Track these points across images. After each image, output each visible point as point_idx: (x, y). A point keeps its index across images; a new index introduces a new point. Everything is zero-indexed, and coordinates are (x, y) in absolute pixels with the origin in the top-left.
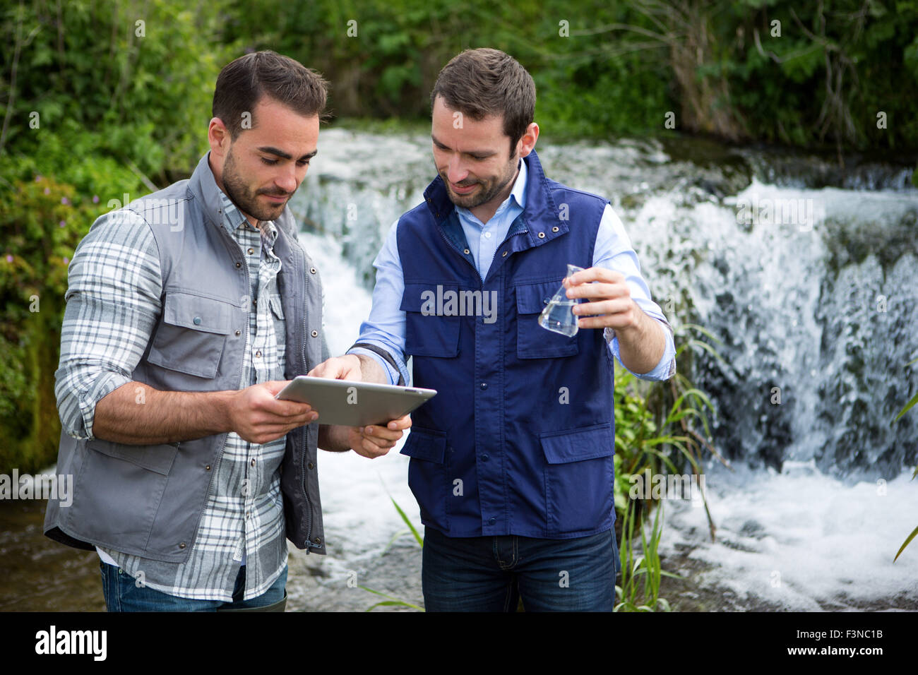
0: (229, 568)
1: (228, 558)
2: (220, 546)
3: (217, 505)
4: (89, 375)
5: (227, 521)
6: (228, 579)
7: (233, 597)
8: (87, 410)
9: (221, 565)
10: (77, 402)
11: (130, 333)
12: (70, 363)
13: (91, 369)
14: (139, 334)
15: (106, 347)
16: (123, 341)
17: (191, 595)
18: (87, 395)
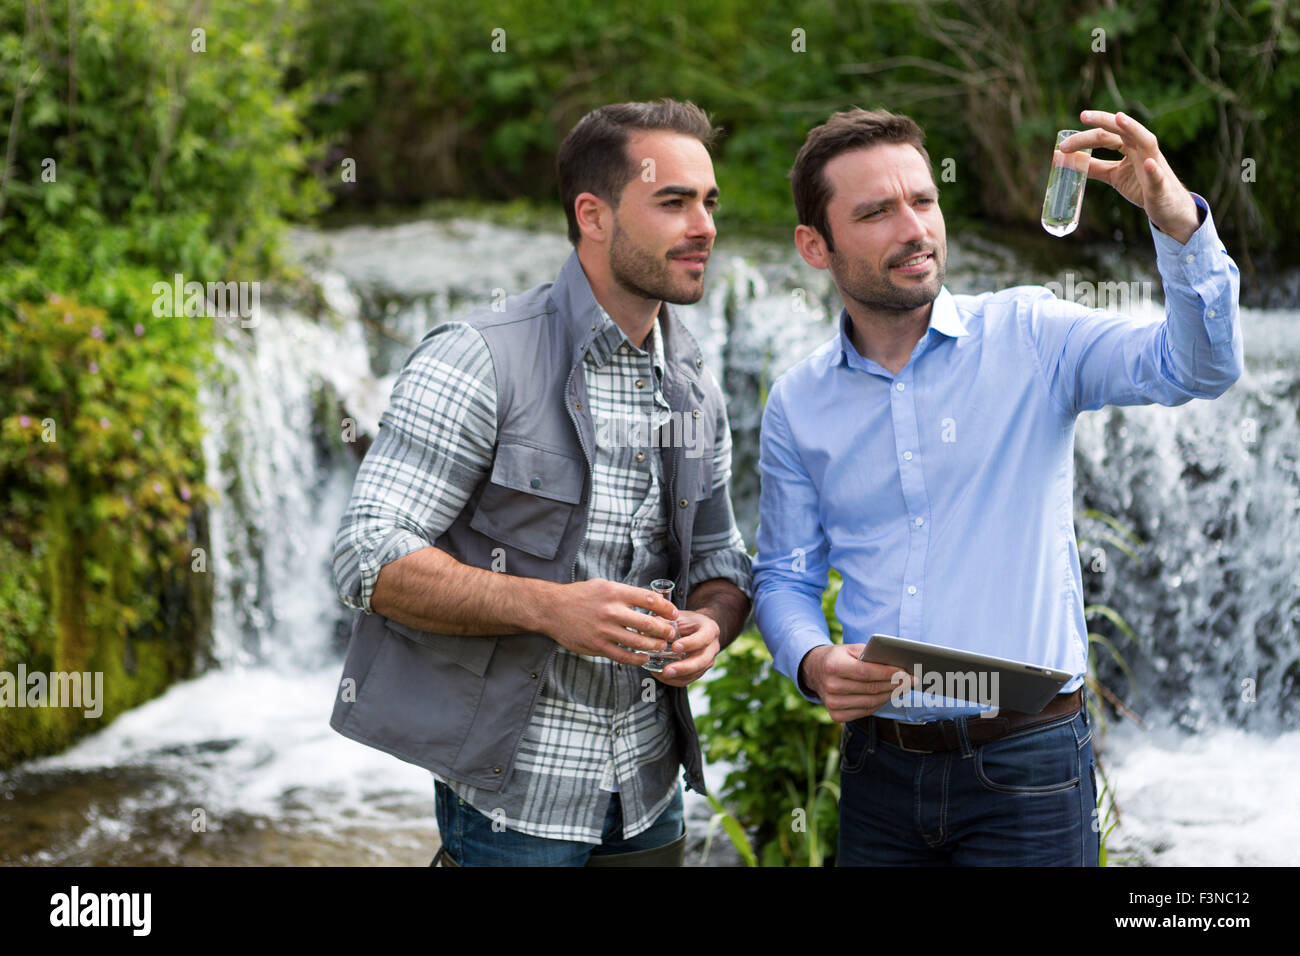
0: (595, 800)
1: (592, 787)
2: (582, 770)
3: (577, 716)
4: (378, 530)
5: (590, 736)
6: (595, 814)
7: (603, 837)
8: (369, 574)
9: (583, 795)
10: (357, 560)
11: (436, 486)
12: (357, 511)
13: (380, 523)
14: (448, 490)
15: (402, 497)
16: (426, 495)
17: (543, 832)
18: (372, 555)
